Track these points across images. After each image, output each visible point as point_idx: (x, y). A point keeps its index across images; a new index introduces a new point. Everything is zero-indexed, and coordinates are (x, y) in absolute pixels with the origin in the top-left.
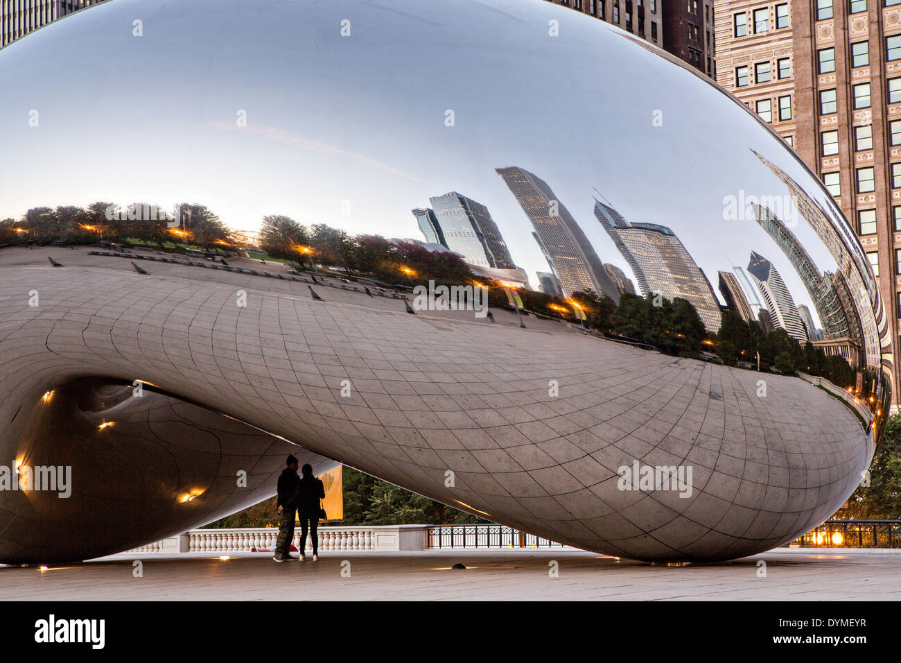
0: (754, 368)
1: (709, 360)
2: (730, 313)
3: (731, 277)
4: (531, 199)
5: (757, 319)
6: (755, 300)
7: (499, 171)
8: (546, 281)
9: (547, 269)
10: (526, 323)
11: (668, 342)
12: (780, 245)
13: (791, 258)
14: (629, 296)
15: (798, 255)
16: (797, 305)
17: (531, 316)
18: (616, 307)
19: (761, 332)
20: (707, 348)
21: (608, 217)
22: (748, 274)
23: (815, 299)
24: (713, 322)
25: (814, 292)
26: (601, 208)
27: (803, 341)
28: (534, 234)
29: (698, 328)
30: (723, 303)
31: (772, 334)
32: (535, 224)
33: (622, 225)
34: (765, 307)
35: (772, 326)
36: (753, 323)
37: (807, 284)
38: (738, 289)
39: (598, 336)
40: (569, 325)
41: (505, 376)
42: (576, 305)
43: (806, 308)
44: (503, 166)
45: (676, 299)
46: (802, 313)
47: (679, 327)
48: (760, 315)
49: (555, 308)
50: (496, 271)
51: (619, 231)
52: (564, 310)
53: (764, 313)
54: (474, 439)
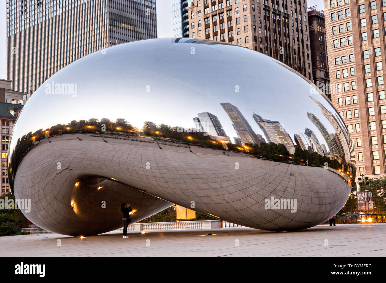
0: (306, 165)
1: (291, 163)
2: (298, 148)
3: (298, 136)
4: (231, 113)
5: (307, 149)
6: (306, 143)
7: (222, 104)
8: (237, 140)
9: (237, 136)
10: (229, 154)
11: (276, 158)
12: (316, 125)
13: (319, 130)
14: (263, 143)
15: (322, 128)
16: (321, 144)
17: (231, 152)
18: (259, 147)
19: (308, 153)
20: (290, 159)
21: (258, 118)
22: (305, 135)
23: (327, 142)
24: (292, 151)
25: (327, 140)
26: (255, 115)
27: (323, 155)
28: (233, 125)
29: (286, 153)
30: (296, 144)
31: (312, 154)
32: (233, 122)
33: (262, 120)
34: (310, 145)
35: (312, 151)
36: (305, 151)
37: (324, 137)
38: (301, 139)
39: (253, 157)
40: (244, 154)
41: (221, 171)
42: (246, 147)
43: (324, 145)
44: (222, 103)
45: (279, 144)
46: (322, 147)
47: (280, 153)
48: (308, 148)
49: (239, 148)
50: (220, 137)
51: (261, 123)
52: (242, 149)
53: (309, 147)
54: (211, 193)
